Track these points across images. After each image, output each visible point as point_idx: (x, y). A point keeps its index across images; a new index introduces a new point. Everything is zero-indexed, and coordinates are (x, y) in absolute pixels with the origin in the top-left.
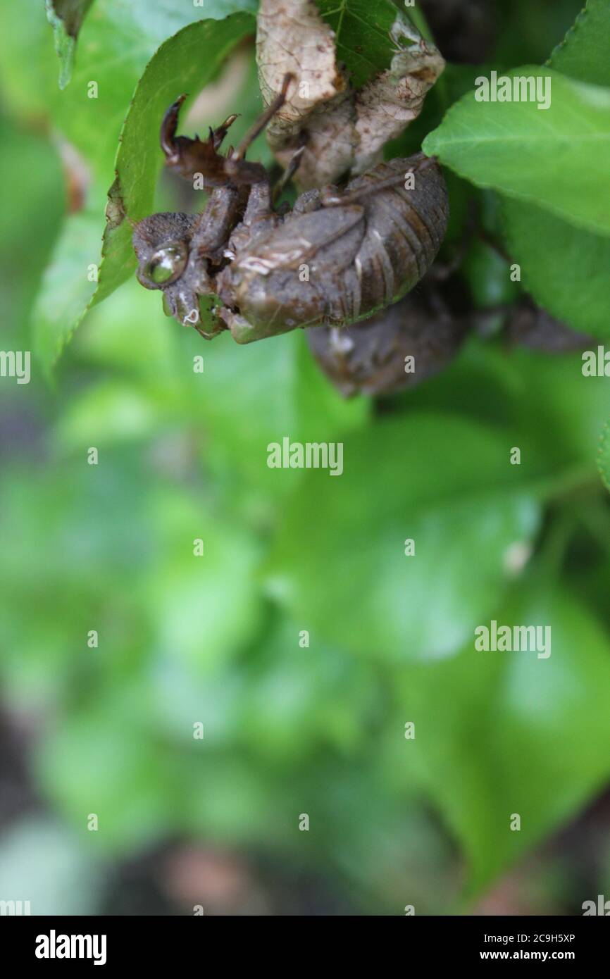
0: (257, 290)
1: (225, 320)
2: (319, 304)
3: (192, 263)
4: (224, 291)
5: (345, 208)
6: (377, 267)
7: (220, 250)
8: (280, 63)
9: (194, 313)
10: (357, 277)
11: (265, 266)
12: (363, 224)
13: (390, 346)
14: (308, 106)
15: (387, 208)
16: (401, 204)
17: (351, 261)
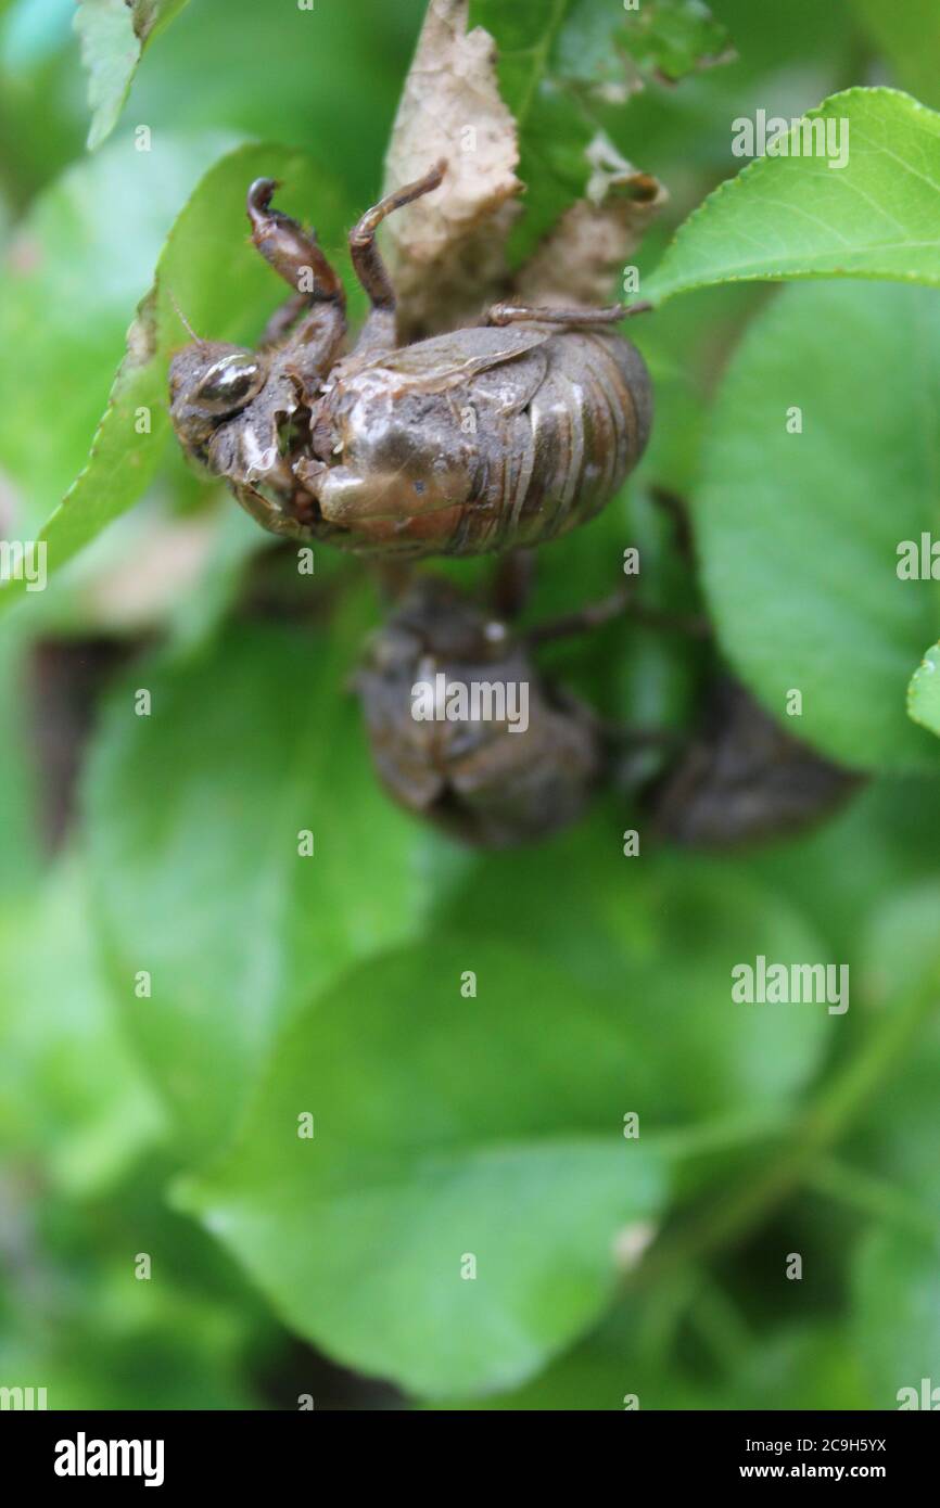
0: (379, 418)
1: (313, 482)
3: (274, 380)
6: (562, 423)
7: (314, 381)
9: (268, 454)
10: (532, 431)
12: (544, 362)
17: (523, 403)
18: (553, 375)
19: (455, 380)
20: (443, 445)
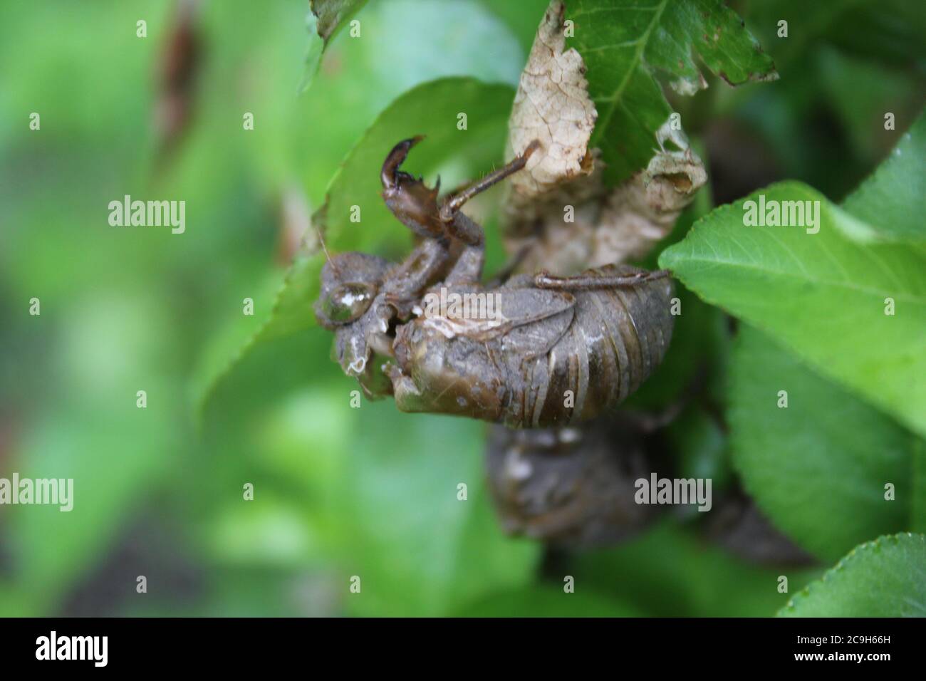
0: (436, 353)
1: (393, 380)
2: (500, 389)
3: (375, 307)
4: (400, 346)
5: (556, 294)
6: (572, 367)
7: (410, 304)
8: (532, 128)
9: (362, 361)
10: (549, 372)
11: (451, 329)
12: (571, 316)
13: (568, 488)
14: (548, 180)
15: (601, 308)
16: (618, 309)
17: (546, 351)
18: (575, 328)
19: (493, 334)
20: (480, 376)
